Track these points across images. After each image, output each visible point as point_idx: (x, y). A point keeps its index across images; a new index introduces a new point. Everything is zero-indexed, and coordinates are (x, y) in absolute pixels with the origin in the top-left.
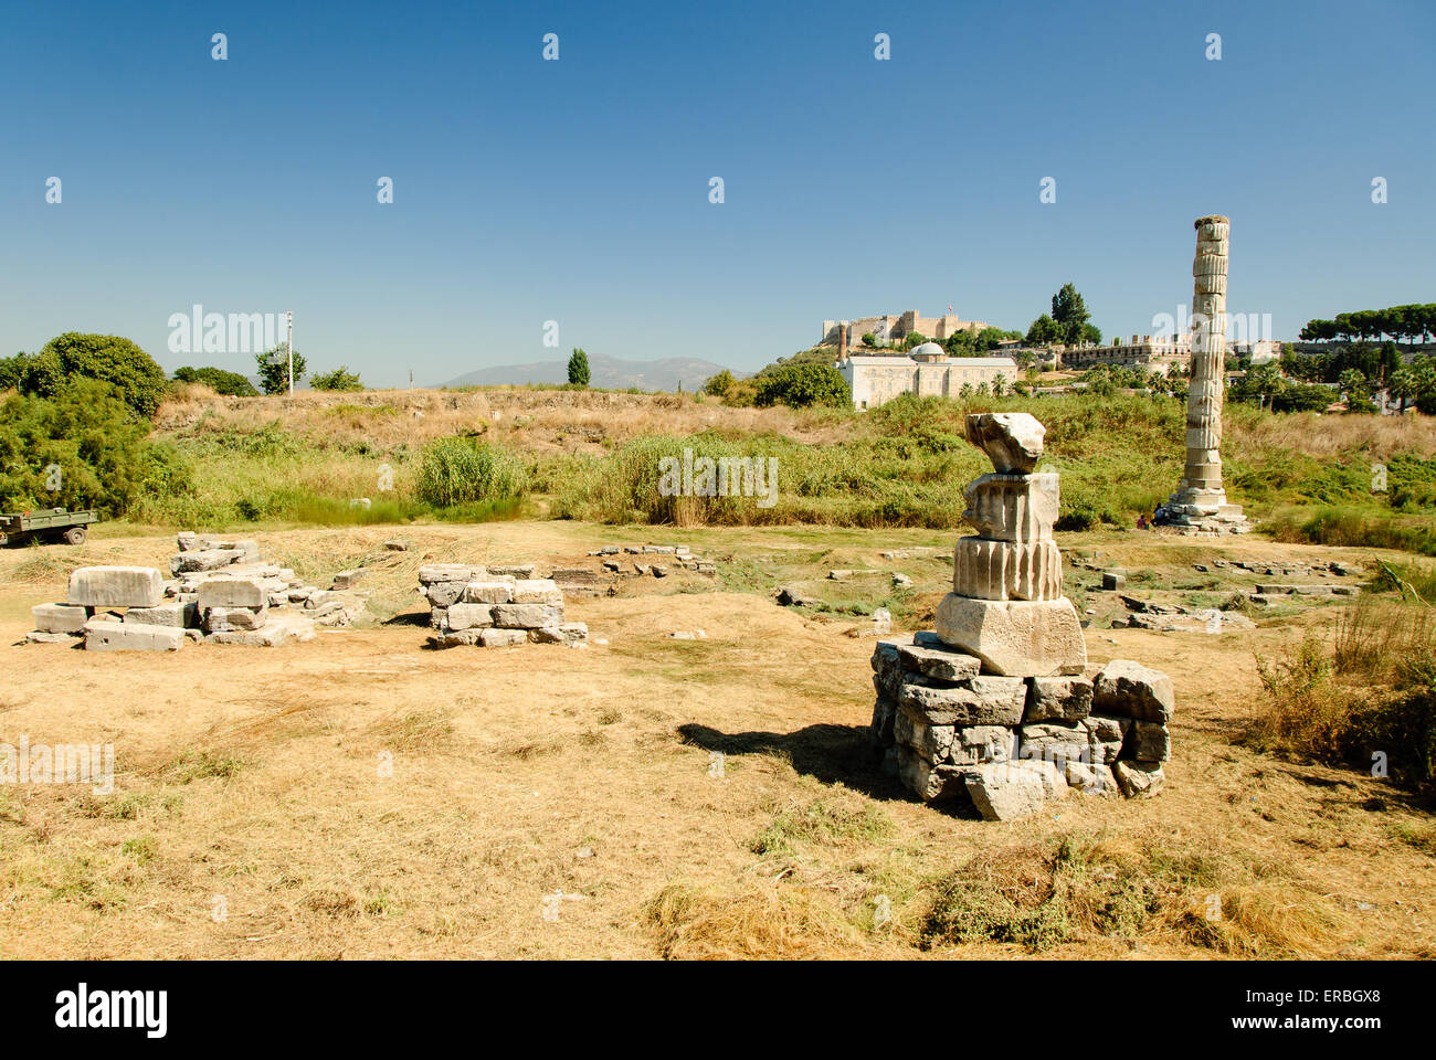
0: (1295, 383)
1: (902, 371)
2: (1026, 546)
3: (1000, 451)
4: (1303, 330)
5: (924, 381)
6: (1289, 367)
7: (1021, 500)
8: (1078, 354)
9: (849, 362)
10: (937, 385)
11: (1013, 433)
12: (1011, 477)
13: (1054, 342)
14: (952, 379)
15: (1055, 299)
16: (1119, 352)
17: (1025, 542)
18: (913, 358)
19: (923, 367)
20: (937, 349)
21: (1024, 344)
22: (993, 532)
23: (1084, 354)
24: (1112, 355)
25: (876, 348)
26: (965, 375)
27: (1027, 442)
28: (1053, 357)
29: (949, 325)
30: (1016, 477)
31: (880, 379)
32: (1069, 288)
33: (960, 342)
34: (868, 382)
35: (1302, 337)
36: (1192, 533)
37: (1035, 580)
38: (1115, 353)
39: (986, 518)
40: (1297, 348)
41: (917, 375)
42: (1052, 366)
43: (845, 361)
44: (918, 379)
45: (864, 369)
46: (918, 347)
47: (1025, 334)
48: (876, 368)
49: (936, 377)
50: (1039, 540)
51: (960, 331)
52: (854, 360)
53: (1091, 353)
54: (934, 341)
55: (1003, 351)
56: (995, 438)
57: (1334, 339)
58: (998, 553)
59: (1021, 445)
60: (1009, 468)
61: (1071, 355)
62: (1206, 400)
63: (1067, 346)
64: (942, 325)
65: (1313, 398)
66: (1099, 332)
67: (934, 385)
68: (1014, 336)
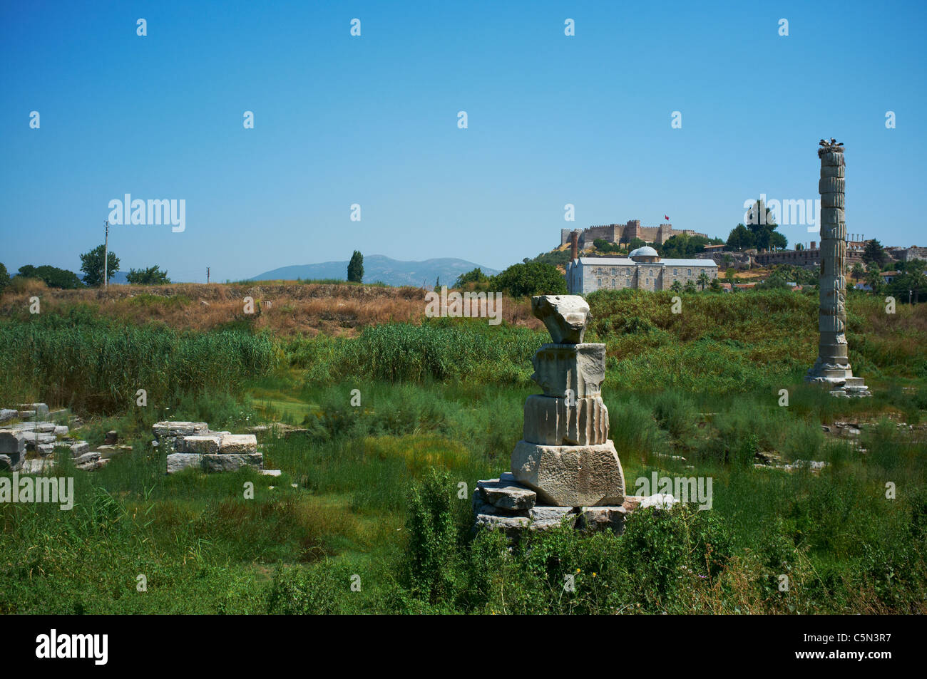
1: (623, 270)
2: (575, 402)
3: (554, 325)
5: (643, 278)
8: (768, 257)
9: (579, 261)
10: (653, 281)
12: (560, 346)
13: (749, 247)
14: (664, 276)
16: (801, 255)
18: (633, 259)
19: (641, 267)
20: (651, 251)
21: (725, 249)
22: (551, 390)
23: (773, 256)
24: (795, 258)
25: (604, 250)
26: (676, 275)
27: (570, 318)
28: (748, 259)
29: (665, 232)
30: (565, 346)
31: (606, 276)
33: (674, 247)
34: (595, 279)
38: (797, 256)
39: (545, 379)
41: (637, 274)
42: (748, 266)
43: (577, 261)
44: (637, 277)
45: (592, 268)
46: (636, 250)
47: (726, 240)
48: (602, 267)
49: (651, 275)
50: (585, 397)
51: (674, 237)
52: (584, 260)
53: (779, 256)
54: (650, 245)
55: (708, 253)
59: (566, 320)
60: (561, 339)
61: (763, 257)
62: (833, 293)
63: (759, 250)
64: (660, 232)
66: (785, 238)
67: (650, 281)
68: (717, 242)
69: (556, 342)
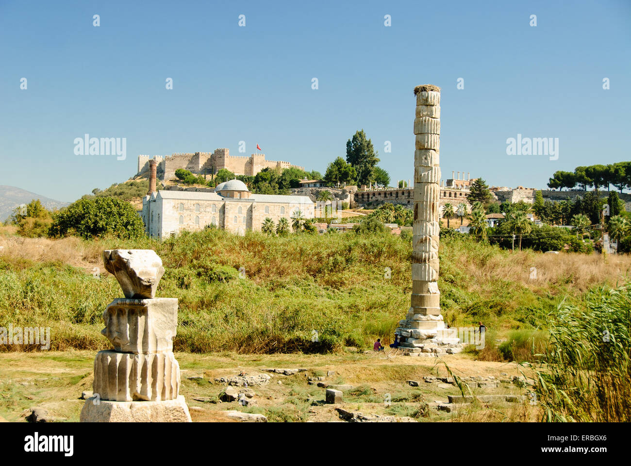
0: (541, 225)
1: (209, 206)
2: (146, 356)
3: (126, 280)
4: (550, 179)
5: (230, 215)
6: (540, 211)
7: (141, 320)
8: (368, 195)
9: (159, 195)
10: (242, 219)
11: (133, 266)
12: (132, 301)
13: (348, 182)
14: (255, 214)
15: (349, 144)
16: (403, 193)
17: (145, 353)
18: (219, 194)
19: (229, 203)
20: (242, 186)
21: (323, 183)
22: (122, 346)
23: (374, 194)
24: (397, 197)
25: (188, 183)
26: (267, 211)
27: (142, 273)
28: (346, 197)
29: (257, 164)
30: (136, 301)
31: (188, 212)
32: (360, 134)
33: (265, 180)
34: (177, 215)
35: (550, 186)
36: (416, 354)
37: (154, 385)
38: (400, 194)
39: (115, 335)
40: (546, 195)
41: (223, 210)
42: (346, 204)
43: (155, 194)
44: (224, 213)
45: (173, 203)
46: (224, 183)
47: (323, 174)
48: (184, 202)
49: (240, 212)
50: (156, 352)
51: (266, 170)
52: (164, 194)
53: (380, 194)
54: (241, 179)
55: (304, 189)
56: (121, 270)
57: (574, 188)
58: (123, 363)
59: (138, 275)
60: (132, 293)
61: (363, 195)
62: (426, 240)
63: (359, 186)
64: (251, 163)
65: (553, 238)
66: (386, 175)
67: (238, 219)
68: (313, 176)
69: (128, 296)
